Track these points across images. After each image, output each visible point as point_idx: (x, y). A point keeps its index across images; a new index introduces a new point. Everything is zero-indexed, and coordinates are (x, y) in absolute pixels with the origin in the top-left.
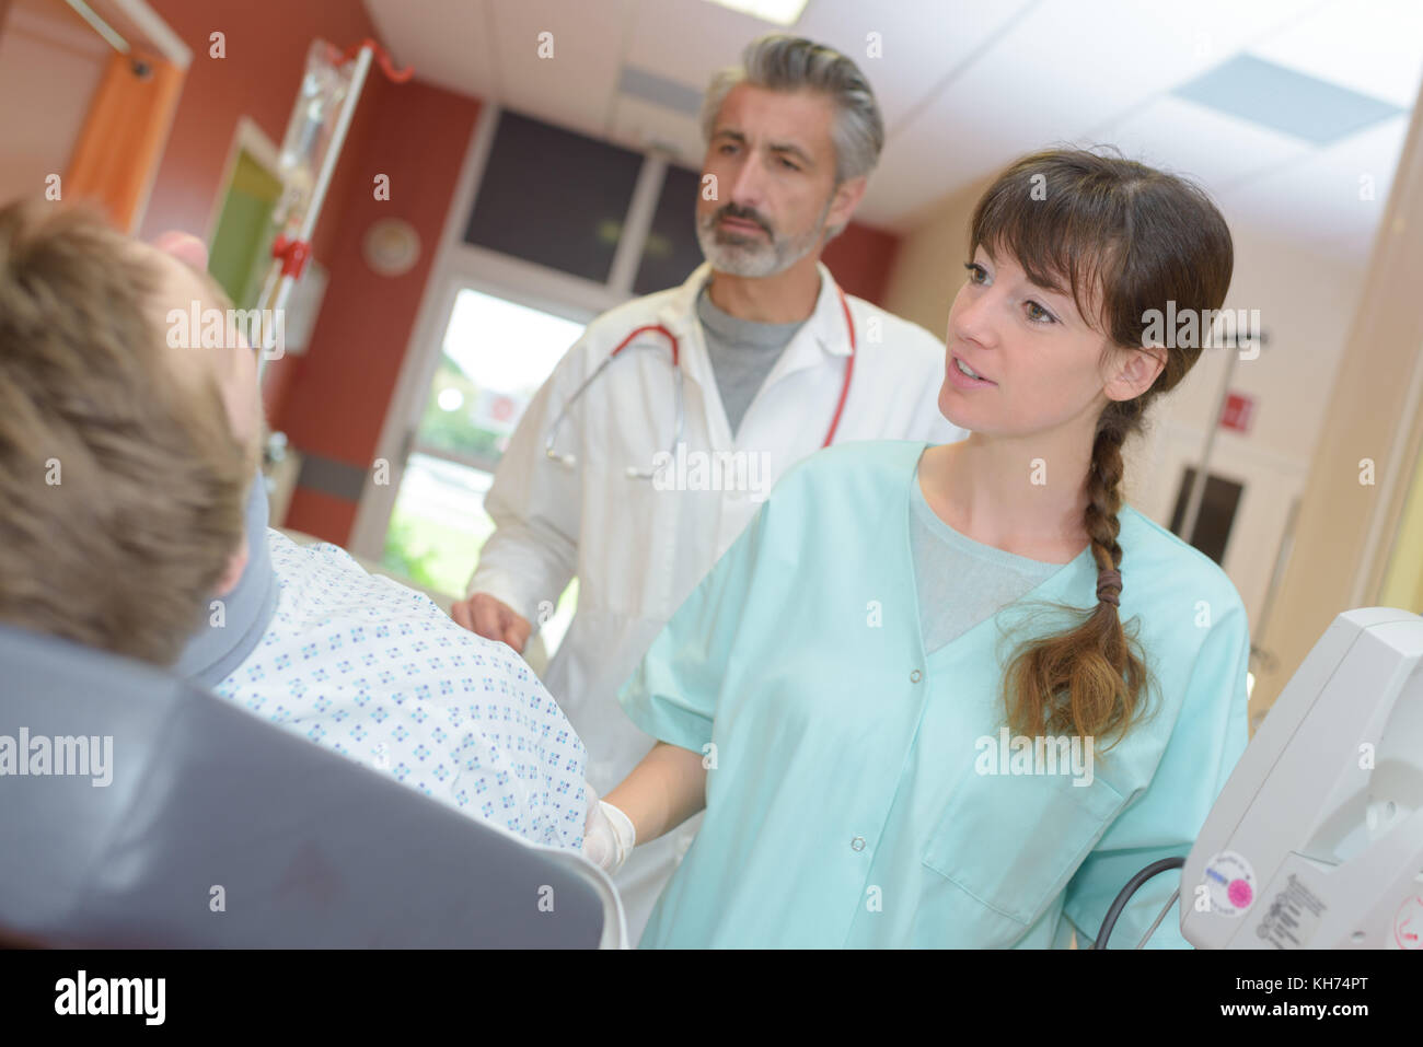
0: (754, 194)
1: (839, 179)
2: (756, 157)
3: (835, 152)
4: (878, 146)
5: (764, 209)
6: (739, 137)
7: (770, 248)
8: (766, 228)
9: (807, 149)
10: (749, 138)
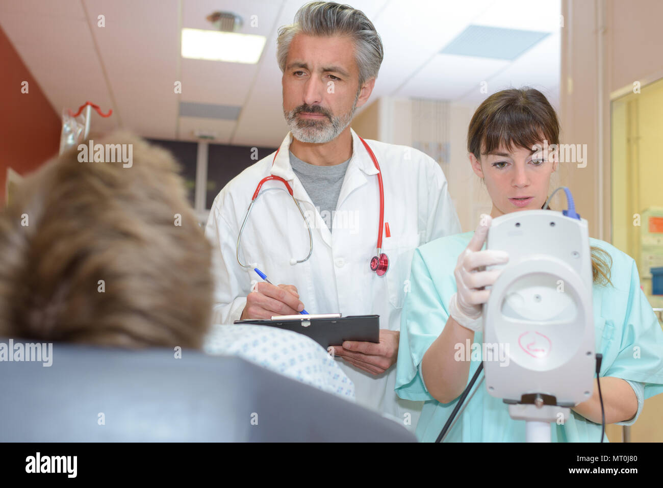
0: (317, 98)
1: (361, 81)
2: (315, 76)
3: (358, 66)
4: (380, 58)
5: (323, 105)
6: (305, 66)
7: (331, 125)
8: (327, 115)
9: (343, 67)
10: (310, 66)
